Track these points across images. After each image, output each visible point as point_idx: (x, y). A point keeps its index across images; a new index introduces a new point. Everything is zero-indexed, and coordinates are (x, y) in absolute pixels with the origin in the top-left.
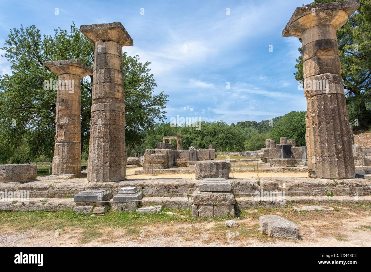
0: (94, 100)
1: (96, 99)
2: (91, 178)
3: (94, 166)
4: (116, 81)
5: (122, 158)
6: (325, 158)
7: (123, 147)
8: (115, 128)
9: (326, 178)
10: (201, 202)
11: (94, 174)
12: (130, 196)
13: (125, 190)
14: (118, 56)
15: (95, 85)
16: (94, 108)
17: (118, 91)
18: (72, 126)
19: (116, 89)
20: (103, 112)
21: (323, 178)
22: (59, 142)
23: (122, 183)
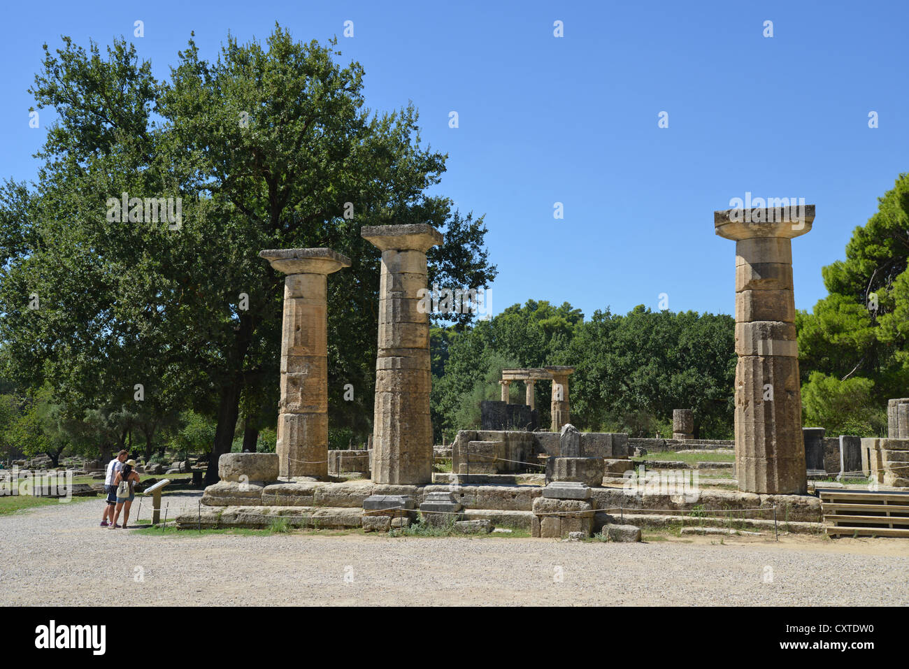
0: (383, 350)
1: (386, 349)
2: (380, 477)
3: (385, 458)
4: (418, 319)
5: (427, 447)
6: (750, 460)
7: (429, 429)
8: (417, 399)
9: (751, 492)
10: (544, 513)
11: (385, 472)
12: (444, 503)
13: (436, 495)
14: (421, 276)
15: (384, 325)
16: (383, 365)
17: (421, 336)
18: (315, 379)
19: (418, 333)
20: (399, 373)
21: (747, 491)
22: (292, 413)
23: (428, 487)
